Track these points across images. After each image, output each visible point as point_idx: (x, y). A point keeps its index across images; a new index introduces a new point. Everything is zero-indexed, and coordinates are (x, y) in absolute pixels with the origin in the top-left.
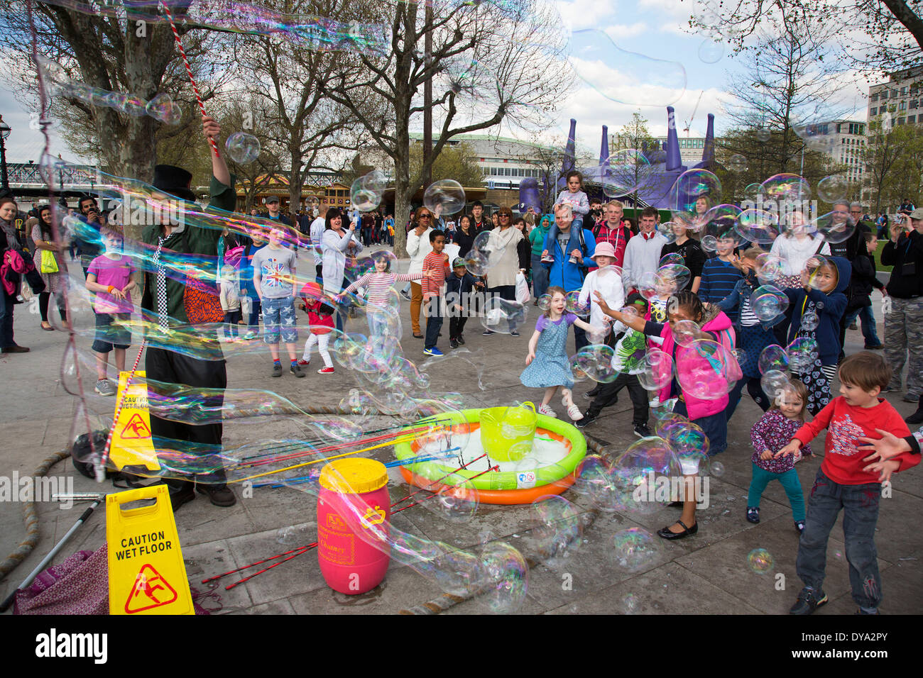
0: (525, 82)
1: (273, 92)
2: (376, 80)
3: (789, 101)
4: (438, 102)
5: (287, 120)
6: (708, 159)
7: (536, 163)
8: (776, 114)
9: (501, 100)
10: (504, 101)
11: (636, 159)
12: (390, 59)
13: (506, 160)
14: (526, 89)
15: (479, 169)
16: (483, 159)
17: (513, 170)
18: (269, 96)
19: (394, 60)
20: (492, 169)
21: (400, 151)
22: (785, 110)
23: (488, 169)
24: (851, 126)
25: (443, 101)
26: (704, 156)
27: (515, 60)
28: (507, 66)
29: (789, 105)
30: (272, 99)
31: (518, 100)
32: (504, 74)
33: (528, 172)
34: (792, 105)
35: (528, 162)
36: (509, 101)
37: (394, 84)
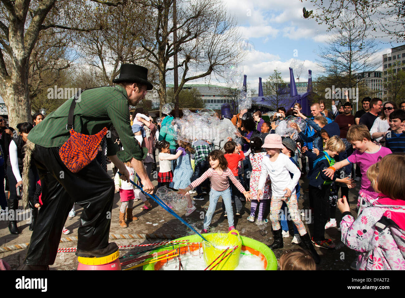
0: (222, 53)
1: (100, 65)
2: (149, 56)
3: (350, 59)
4: (180, 66)
5: (107, 77)
6: (310, 91)
7: (228, 96)
8: (345, 66)
9: (211, 63)
10: (212, 63)
11: (276, 92)
12: (155, 46)
13: (214, 96)
14: (222, 57)
15: (202, 100)
16: (203, 96)
17: (218, 100)
18: (98, 67)
19: (158, 45)
20: (208, 100)
21: (162, 90)
22: (349, 64)
23: (206, 100)
24: (375, 74)
25: (182, 65)
26: (308, 90)
27: (217, 43)
28: (213, 46)
29: (351, 61)
30: (100, 68)
31: (219, 62)
32: (211, 51)
33: (225, 101)
34: (352, 61)
35: (225, 96)
36: (214, 64)
37: (158, 57)
